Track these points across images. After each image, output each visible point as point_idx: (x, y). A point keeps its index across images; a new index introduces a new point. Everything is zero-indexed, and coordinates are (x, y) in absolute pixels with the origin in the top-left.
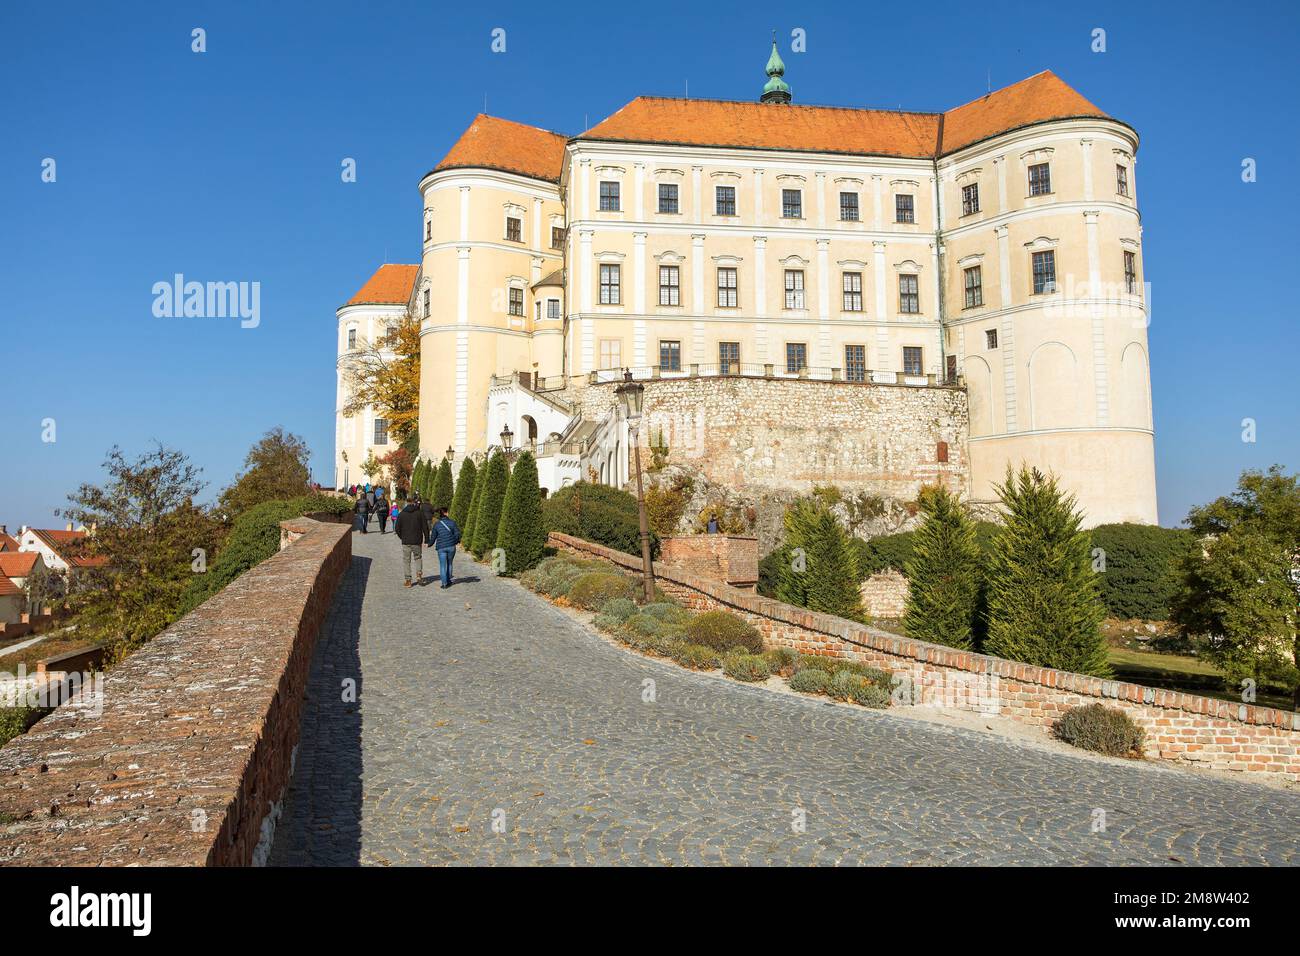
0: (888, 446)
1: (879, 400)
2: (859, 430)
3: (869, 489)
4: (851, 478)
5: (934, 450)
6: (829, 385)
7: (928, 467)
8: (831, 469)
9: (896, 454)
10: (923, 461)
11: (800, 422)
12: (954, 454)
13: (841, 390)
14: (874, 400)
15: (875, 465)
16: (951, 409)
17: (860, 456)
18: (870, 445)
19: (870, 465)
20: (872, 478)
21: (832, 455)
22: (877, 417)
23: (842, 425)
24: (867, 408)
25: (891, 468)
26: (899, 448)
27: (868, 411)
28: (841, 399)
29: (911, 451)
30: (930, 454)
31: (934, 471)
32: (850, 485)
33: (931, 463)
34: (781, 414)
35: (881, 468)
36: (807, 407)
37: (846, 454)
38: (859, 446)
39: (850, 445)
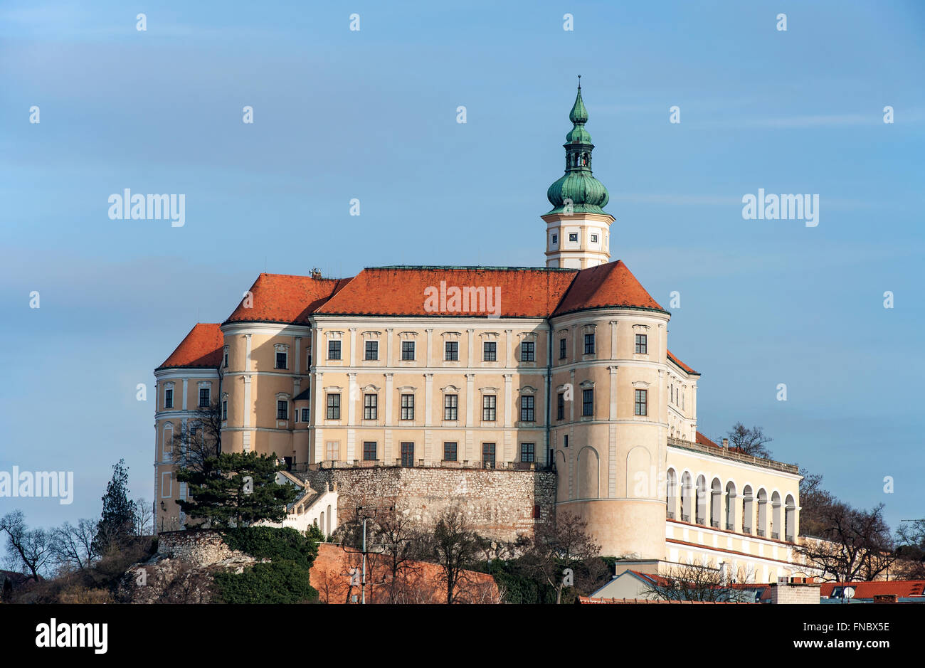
0: (498, 508)
1: (494, 479)
2: (479, 498)
3: (484, 534)
4: (472, 528)
5: (530, 511)
6: (460, 471)
7: (525, 521)
8: (459, 522)
9: (503, 513)
10: (521, 517)
11: (439, 494)
12: (545, 513)
13: (468, 473)
14: (490, 480)
15: (489, 519)
16: (544, 485)
17: (479, 514)
18: (486, 508)
19: (486, 520)
20: (487, 528)
21: (460, 514)
22: (491, 490)
23: (467, 495)
24: (485, 485)
25: (500, 522)
26: (506, 509)
27: (485, 487)
29: (514, 511)
30: (527, 513)
31: (530, 524)
33: (528, 518)
34: (427, 489)
35: (493, 522)
36: (445, 485)
37: (470, 513)
38: (479, 508)
39: (473, 507)
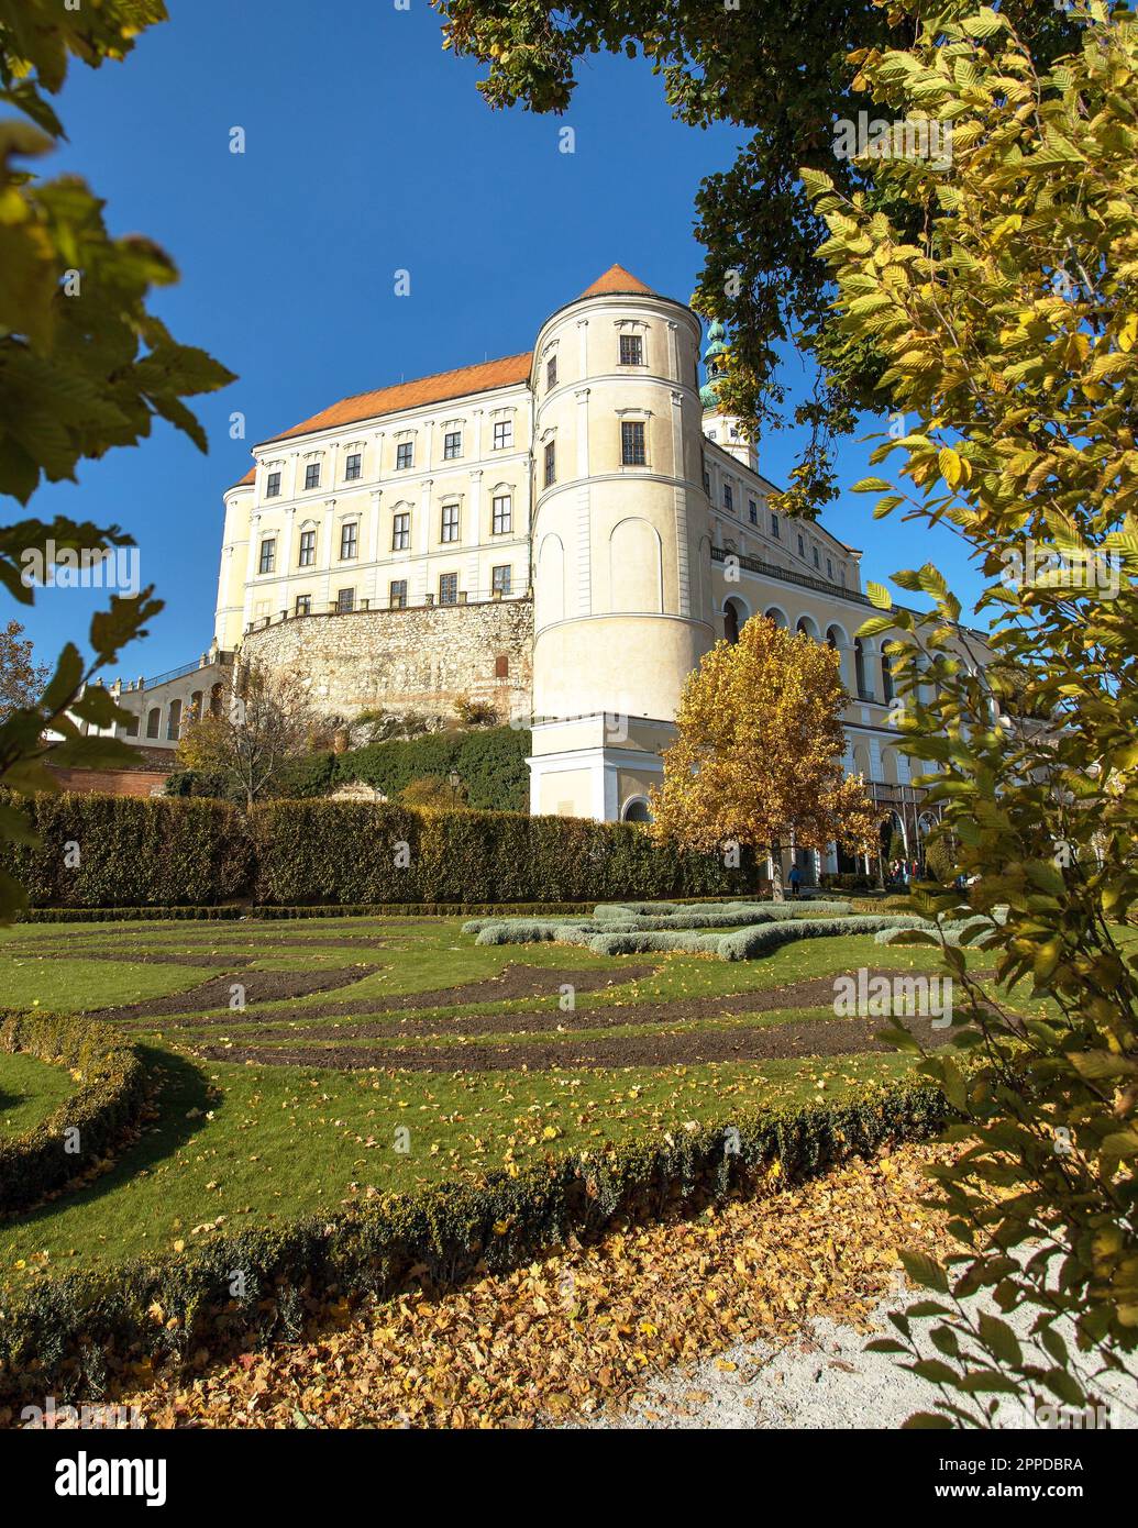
0: (442, 665)
1: (436, 622)
2: (413, 653)
3: (419, 709)
4: (402, 700)
5: (492, 665)
6: (387, 614)
7: (482, 683)
8: (382, 692)
9: (450, 673)
10: (479, 677)
11: (355, 651)
12: (516, 668)
14: (431, 623)
15: (427, 685)
16: (515, 622)
17: (412, 678)
18: (423, 666)
19: (422, 685)
20: (424, 699)
21: (384, 679)
22: (432, 638)
23: (396, 650)
24: (423, 631)
25: (444, 687)
26: (453, 667)
27: (423, 634)
28: (399, 625)
29: (466, 668)
30: (487, 670)
31: (490, 687)
32: (399, 706)
33: (489, 678)
34: (338, 645)
35: (433, 688)
36: (364, 637)
37: (399, 678)
38: (412, 668)
39: (403, 668)
